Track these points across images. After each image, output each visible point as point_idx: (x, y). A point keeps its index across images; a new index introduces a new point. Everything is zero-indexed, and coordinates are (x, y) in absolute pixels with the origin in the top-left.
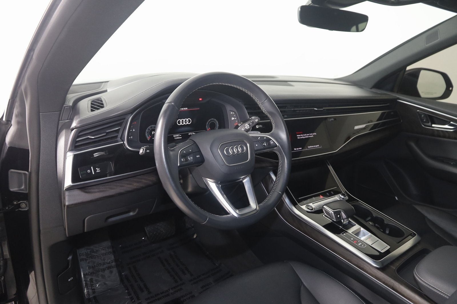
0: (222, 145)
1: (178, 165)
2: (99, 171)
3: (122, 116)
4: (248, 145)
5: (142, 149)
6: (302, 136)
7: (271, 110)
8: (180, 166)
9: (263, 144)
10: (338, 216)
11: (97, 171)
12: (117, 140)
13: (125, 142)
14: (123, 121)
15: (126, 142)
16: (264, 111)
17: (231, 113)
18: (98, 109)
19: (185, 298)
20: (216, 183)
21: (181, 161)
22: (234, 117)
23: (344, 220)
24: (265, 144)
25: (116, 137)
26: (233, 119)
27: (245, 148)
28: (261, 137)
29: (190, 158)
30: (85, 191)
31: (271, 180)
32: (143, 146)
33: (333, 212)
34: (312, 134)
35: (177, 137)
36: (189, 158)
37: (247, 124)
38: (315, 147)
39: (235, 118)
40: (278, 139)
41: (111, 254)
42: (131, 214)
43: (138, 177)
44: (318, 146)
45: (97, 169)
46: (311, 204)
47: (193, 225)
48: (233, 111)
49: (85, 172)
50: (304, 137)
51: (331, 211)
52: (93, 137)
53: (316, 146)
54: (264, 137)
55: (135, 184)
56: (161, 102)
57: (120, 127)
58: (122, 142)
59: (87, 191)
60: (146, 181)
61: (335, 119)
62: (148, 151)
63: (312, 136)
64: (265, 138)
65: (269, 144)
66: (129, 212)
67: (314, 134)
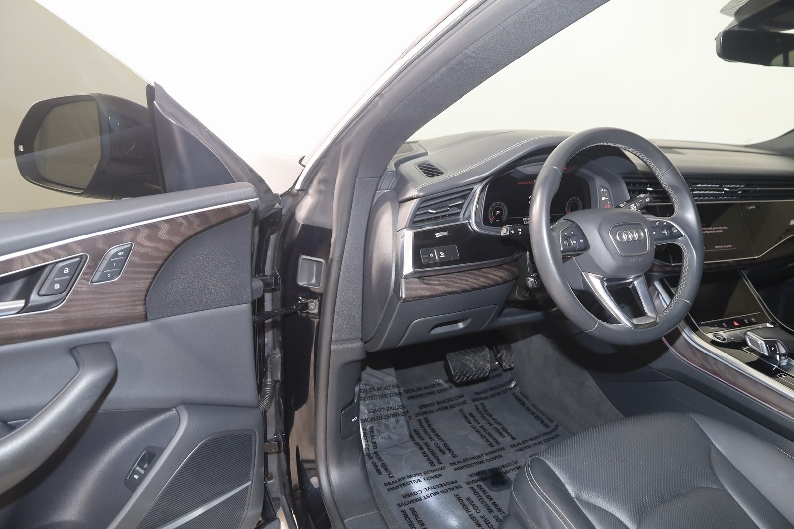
0: (613, 227)
1: (561, 249)
2: (444, 256)
4: (646, 230)
5: (506, 229)
6: (705, 230)
7: (675, 182)
8: (562, 252)
9: (663, 232)
10: (773, 348)
11: (441, 257)
12: (459, 218)
13: (471, 221)
14: (469, 192)
15: (473, 221)
16: (665, 185)
17: (602, 190)
18: (437, 175)
19: (508, 468)
20: (602, 280)
21: (563, 245)
22: (606, 197)
23: (780, 355)
24: (666, 232)
25: (458, 214)
26: (604, 199)
27: (642, 234)
28: (660, 222)
29: (573, 242)
32: (505, 225)
33: (763, 342)
34: (720, 228)
35: (527, 221)
36: (572, 242)
37: (633, 205)
38: (726, 248)
39: (608, 199)
40: (684, 224)
41: (397, 396)
42: (461, 325)
43: (483, 270)
44: (730, 246)
45: (440, 253)
46: (721, 333)
48: (605, 188)
49: (428, 256)
50: (708, 232)
51: (761, 342)
52: (434, 212)
53: (728, 246)
54: (664, 222)
55: (482, 279)
56: (513, 170)
57: (464, 201)
58: (468, 221)
59: (426, 281)
60: (495, 277)
61: (758, 206)
62: (513, 231)
63: (721, 231)
64: (665, 223)
65: (672, 232)
66: (456, 322)
67: (723, 228)
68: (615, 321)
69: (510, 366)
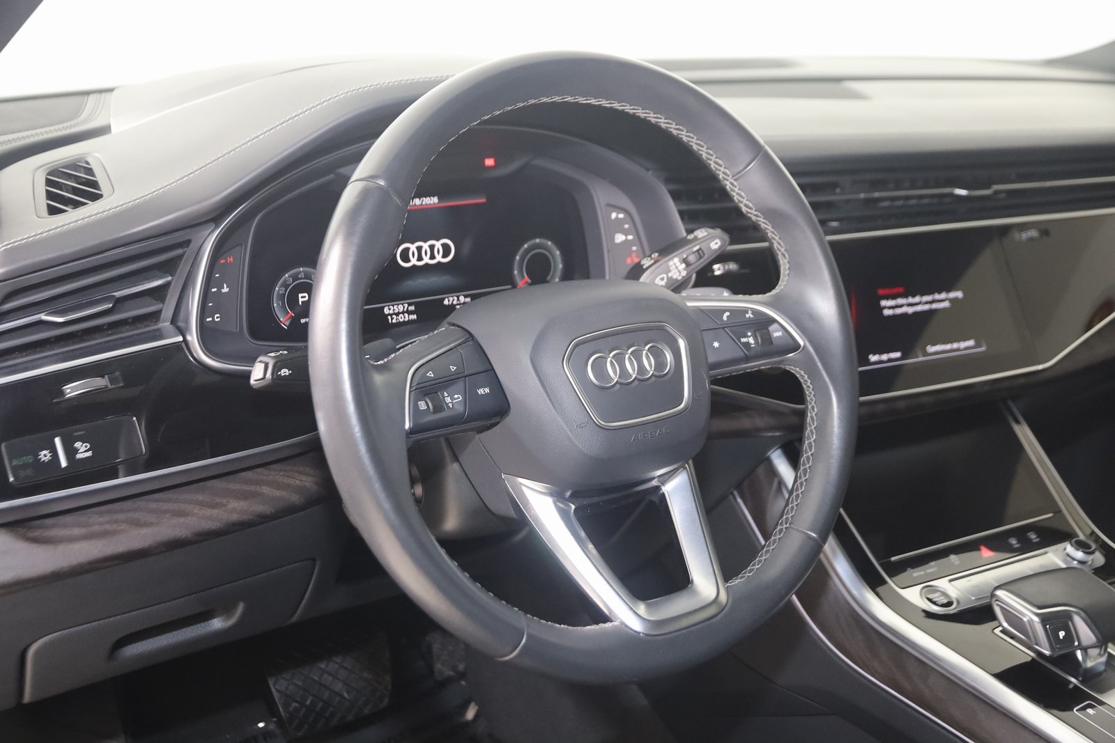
0: (577, 345)
1: (407, 426)
2: (89, 454)
3: (177, 234)
4: (682, 343)
5: (263, 365)
6: (901, 306)
7: (777, 200)
8: (412, 432)
9: (743, 340)
10: (1062, 634)
11: (79, 456)
12: (159, 330)
13: (189, 338)
14: (180, 251)
15: (193, 338)
16: (746, 206)
17: (614, 215)
18: (77, 205)
20: (558, 495)
21: (416, 411)
22: (626, 233)
23: (1085, 650)
24: (751, 340)
25: (155, 316)
26: (620, 238)
27: (669, 357)
28: (735, 312)
29: (453, 400)
30: (31, 535)
31: (775, 484)
32: (266, 353)
33: (1036, 619)
34: (943, 296)
35: (397, 314)
36: (448, 400)
37: (676, 260)
38: (958, 350)
39: (630, 237)
40: (802, 318)
42: (217, 624)
43: (243, 474)
44: (971, 343)
45: (78, 445)
46: (942, 584)
47: (461, 667)
48: (620, 209)
49: (30, 459)
50: (910, 310)
51: (1029, 614)
52: (60, 320)
53: (963, 345)
54: (745, 311)
55: (234, 504)
57: (170, 278)
58: (180, 339)
60: (278, 493)
61: (1045, 230)
62: (285, 372)
63: (946, 304)
64: (749, 315)
65: (767, 339)
66: (205, 616)
67: (952, 295)
68: (599, 616)
69: (454, 668)
